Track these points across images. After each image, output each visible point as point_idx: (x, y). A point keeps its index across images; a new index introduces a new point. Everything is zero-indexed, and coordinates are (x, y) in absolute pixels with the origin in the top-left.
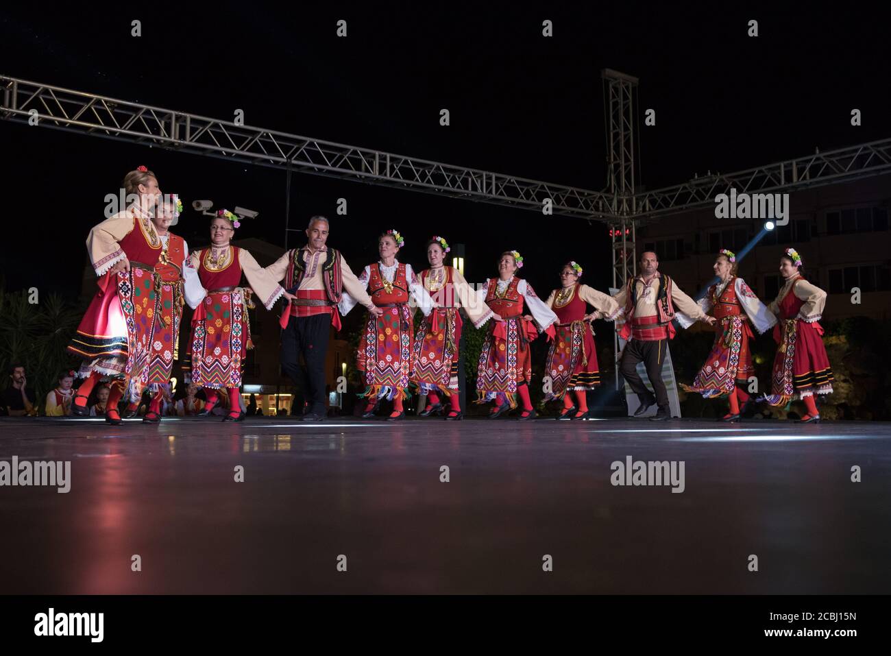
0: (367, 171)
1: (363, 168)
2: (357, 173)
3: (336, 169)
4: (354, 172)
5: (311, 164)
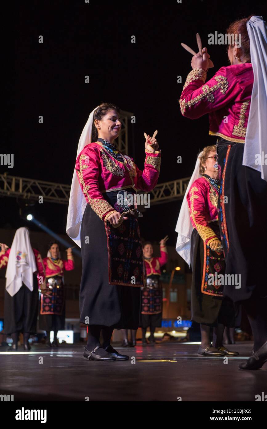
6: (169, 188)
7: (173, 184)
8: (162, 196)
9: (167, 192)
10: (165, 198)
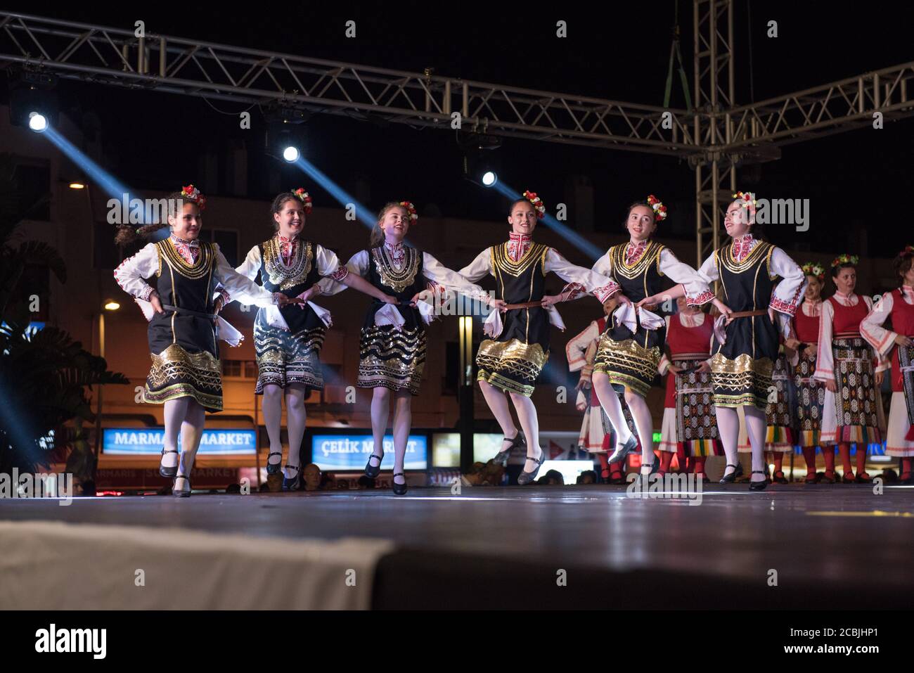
6: (844, 94)
7: (856, 84)
8: (825, 117)
9: (839, 107)
10: (833, 121)
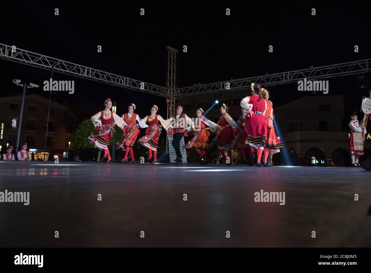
0: (82, 73)
1: (81, 72)
2: (79, 74)
3: (71, 72)
4: (77, 74)
5: (61, 70)
